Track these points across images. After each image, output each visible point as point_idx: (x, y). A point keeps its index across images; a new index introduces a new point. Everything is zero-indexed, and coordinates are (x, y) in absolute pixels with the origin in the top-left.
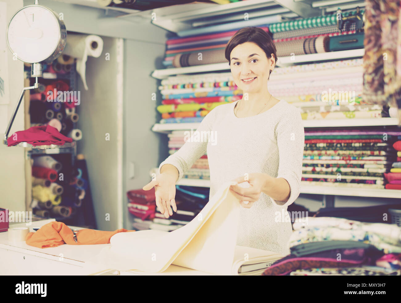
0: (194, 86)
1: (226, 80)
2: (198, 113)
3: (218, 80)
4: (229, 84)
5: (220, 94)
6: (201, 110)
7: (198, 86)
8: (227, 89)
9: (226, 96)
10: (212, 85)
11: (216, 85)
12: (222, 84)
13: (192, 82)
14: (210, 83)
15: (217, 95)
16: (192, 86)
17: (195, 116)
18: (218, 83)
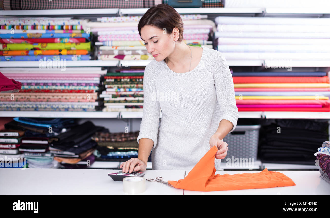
0: (25, 27)
1: (62, 24)
2: (31, 53)
3: (52, 23)
4: (65, 28)
5: (55, 36)
6: (35, 49)
7: (30, 27)
8: (62, 31)
9: (61, 38)
10: (45, 27)
11: (49, 28)
12: (56, 27)
13: (22, 23)
14: (43, 25)
15: (52, 36)
16: (23, 28)
17: (28, 55)
18: (53, 26)
